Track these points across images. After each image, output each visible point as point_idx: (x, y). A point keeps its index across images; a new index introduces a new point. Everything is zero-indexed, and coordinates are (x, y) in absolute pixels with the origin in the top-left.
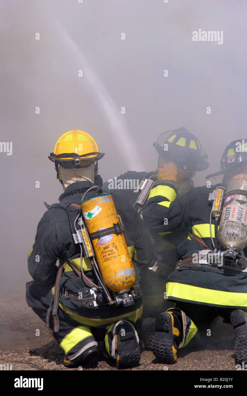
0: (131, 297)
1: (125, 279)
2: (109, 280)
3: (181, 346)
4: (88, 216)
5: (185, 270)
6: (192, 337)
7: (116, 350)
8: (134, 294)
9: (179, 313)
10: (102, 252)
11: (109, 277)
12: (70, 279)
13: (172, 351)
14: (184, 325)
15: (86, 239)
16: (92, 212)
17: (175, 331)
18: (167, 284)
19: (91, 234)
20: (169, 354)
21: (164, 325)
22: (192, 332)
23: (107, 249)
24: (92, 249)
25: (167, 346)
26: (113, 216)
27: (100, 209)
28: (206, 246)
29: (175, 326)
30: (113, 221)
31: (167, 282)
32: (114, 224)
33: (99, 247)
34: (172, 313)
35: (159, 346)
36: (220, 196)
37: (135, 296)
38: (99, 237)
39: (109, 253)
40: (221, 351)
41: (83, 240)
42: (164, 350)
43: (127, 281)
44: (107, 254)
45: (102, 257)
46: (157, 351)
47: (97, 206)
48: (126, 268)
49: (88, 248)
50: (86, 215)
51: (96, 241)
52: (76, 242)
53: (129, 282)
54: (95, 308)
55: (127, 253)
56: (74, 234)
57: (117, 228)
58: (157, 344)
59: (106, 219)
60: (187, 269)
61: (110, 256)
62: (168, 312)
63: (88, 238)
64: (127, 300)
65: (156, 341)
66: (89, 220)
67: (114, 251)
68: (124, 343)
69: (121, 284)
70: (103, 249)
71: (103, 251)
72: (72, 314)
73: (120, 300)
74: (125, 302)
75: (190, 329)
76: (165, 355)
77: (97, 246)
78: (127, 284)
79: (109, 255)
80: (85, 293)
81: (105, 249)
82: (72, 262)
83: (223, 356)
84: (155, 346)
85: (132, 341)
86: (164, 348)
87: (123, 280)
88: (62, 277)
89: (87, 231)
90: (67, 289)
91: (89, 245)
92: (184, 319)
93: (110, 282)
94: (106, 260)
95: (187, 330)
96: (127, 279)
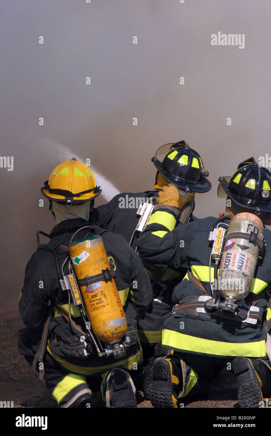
0: (122, 348)
1: (115, 330)
2: (97, 330)
3: (181, 395)
4: (75, 261)
5: (182, 317)
6: (193, 386)
7: (110, 400)
8: (125, 345)
9: (177, 360)
10: (90, 301)
11: (98, 327)
12: (59, 325)
13: (172, 401)
14: (184, 373)
15: (74, 286)
16: (79, 257)
17: (174, 379)
18: (163, 331)
19: (79, 280)
20: (169, 404)
21: (162, 373)
22: (192, 381)
23: (95, 297)
24: (80, 296)
25: (166, 395)
26: (102, 261)
27: (88, 254)
28: (205, 291)
29: (174, 374)
30: (102, 267)
31: (163, 329)
32: (103, 270)
33: (87, 295)
34: (170, 359)
35: (158, 396)
36: (221, 237)
37: (127, 347)
38: (87, 285)
39: (98, 301)
40: (225, 401)
41: (70, 287)
42: (163, 400)
43: (117, 331)
44: (95, 303)
45: (90, 305)
46: (156, 402)
47: (84, 251)
48: (116, 318)
49: (77, 295)
50: (73, 260)
51: (84, 288)
52: (64, 289)
53: (119, 332)
54: (85, 357)
55: (118, 301)
56: (61, 280)
57: (107, 275)
58: (155, 394)
59: (94, 266)
60: (184, 316)
61: (99, 305)
62: (165, 359)
63: (76, 284)
64: (118, 351)
65: (154, 391)
66: (76, 265)
67: (102, 300)
68: (118, 393)
69: (110, 335)
70: (91, 298)
71: (91, 299)
72: (62, 361)
73: (110, 351)
74: (115, 354)
75: (190, 377)
76: (165, 405)
77: (85, 294)
78: (117, 335)
79: (97, 304)
80: (75, 342)
81: (93, 297)
82: (61, 307)
83: (227, 406)
84: (153, 396)
85: (127, 391)
86: (164, 398)
87: (112, 332)
88: (51, 322)
89: (75, 277)
90: (57, 335)
91: (77, 292)
92: (183, 366)
93: (99, 333)
94: (94, 309)
95: (187, 378)
96: (116, 330)
